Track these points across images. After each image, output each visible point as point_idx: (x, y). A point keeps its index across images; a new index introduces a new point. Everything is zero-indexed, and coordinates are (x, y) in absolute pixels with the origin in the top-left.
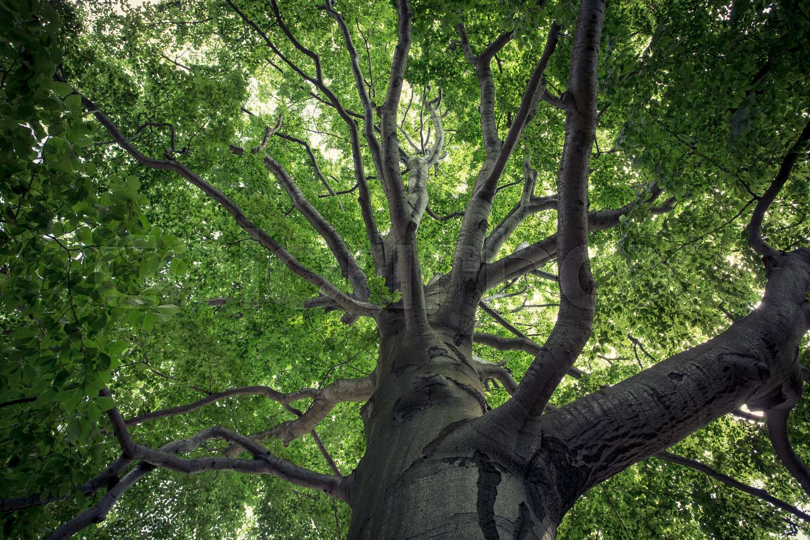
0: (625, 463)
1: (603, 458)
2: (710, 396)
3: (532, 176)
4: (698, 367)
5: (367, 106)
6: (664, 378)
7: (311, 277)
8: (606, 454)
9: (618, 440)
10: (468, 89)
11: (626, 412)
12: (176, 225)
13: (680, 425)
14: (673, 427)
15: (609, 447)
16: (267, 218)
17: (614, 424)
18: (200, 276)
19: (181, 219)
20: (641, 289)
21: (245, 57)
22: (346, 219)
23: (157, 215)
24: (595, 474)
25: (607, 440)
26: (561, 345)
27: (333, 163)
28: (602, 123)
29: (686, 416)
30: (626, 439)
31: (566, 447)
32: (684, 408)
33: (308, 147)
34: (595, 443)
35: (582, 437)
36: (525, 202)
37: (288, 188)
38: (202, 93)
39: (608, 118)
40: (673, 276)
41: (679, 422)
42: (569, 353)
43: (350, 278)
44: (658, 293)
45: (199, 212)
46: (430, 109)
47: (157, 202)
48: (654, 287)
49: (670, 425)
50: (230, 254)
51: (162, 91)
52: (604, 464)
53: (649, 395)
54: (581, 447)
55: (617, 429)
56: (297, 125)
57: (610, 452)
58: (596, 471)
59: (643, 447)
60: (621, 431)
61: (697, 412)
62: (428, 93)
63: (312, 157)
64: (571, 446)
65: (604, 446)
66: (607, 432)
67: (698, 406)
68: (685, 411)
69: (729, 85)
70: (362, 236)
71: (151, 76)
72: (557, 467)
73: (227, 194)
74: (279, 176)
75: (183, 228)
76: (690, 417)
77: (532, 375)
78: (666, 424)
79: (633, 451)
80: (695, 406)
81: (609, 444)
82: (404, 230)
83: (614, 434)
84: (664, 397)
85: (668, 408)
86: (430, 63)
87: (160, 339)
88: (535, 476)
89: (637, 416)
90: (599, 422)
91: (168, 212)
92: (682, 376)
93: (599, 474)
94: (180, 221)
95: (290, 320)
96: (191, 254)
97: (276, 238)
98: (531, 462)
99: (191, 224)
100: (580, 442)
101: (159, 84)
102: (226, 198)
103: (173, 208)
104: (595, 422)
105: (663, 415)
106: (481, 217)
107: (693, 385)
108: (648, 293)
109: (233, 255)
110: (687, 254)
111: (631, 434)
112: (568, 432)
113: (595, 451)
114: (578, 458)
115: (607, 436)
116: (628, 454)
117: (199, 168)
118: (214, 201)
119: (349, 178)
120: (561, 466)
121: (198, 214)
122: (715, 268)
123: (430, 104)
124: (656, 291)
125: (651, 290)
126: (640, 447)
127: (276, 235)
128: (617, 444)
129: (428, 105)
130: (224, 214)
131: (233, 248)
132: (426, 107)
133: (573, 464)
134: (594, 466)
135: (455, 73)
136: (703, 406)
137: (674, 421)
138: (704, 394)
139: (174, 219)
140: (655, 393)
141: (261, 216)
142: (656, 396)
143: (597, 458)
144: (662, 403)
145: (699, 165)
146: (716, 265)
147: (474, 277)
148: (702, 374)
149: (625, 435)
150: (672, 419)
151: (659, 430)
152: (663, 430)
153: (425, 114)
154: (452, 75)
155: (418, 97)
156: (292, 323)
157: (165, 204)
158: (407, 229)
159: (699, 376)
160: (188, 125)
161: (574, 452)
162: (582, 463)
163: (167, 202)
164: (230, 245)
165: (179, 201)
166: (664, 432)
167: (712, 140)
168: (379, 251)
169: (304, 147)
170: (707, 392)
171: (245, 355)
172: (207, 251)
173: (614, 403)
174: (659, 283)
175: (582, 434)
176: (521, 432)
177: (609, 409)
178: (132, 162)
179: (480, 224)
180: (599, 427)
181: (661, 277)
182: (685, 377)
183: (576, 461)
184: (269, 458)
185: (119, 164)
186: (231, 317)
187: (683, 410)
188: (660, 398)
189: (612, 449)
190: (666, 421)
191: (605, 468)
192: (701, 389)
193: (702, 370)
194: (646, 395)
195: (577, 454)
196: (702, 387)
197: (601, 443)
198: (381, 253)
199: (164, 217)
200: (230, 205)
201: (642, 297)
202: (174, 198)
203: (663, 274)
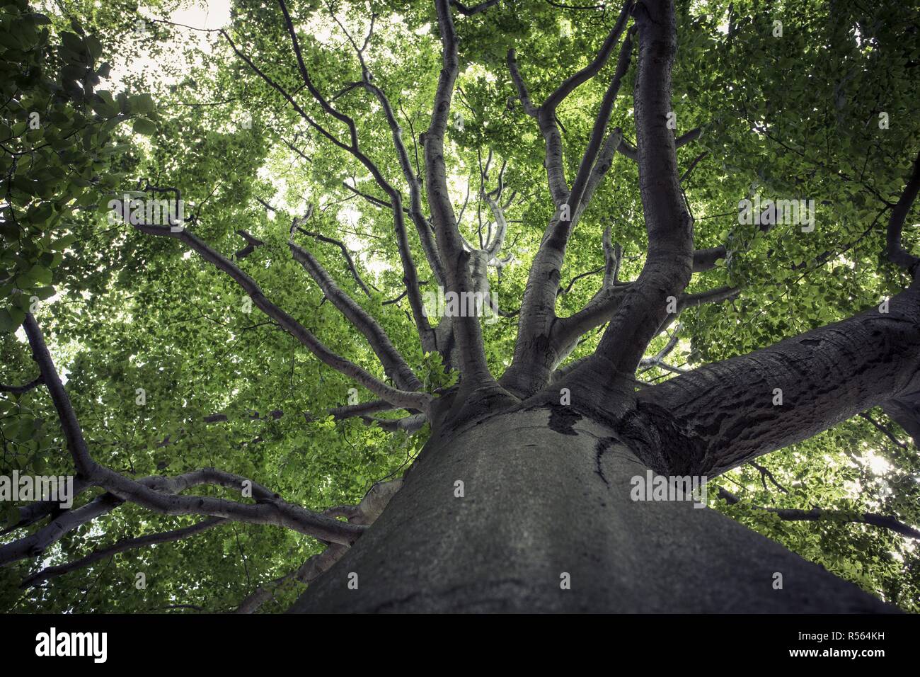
0: (754, 442)
1: (722, 431)
2: (860, 363)
3: (614, 257)
4: (838, 333)
5: (413, 182)
6: (796, 345)
7: (345, 366)
8: (726, 426)
9: (742, 408)
10: (531, 153)
11: (749, 376)
12: (178, 306)
13: (824, 397)
14: (814, 398)
15: (730, 416)
16: (289, 293)
17: (734, 389)
18: (205, 368)
19: (184, 300)
20: (760, 331)
21: (268, 126)
22: (390, 324)
23: (155, 294)
24: (713, 450)
25: (726, 407)
26: (654, 283)
27: (376, 277)
28: (693, 183)
29: (829, 385)
30: (752, 408)
31: (672, 416)
32: (826, 376)
33: (344, 248)
34: (711, 412)
35: (692, 406)
36: (608, 285)
37: (318, 277)
38: (214, 149)
39: (700, 176)
40: (797, 312)
41: (822, 392)
42: (664, 292)
43: (395, 376)
44: (781, 334)
45: (207, 289)
46: (490, 201)
47: (156, 278)
48: (775, 328)
49: (809, 395)
50: (244, 342)
51: (168, 155)
52: (725, 439)
53: (777, 359)
54: (692, 416)
55: (738, 396)
56: (331, 223)
57: (731, 424)
58: (714, 447)
59: (776, 421)
60: (744, 398)
61: (844, 382)
62: (486, 184)
63: (349, 260)
64: (678, 415)
65: (722, 416)
66: (724, 398)
67: (845, 375)
68: (828, 379)
69: (837, 76)
70: (410, 345)
71: (156, 137)
72: (660, 431)
73: (241, 267)
74: (307, 265)
75: (187, 310)
76: (835, 388)
77: (619, 320)
78: (805, 393)
79: (764, 426)
80: (841, 374)
81: (729, 413)
82: (455, 260)
83: (735, 401)
84: (797, 361)
85: (804, 373)
86: (486, 124)
87: (151, 438)
88: (630, 433)
89: (764, 381)
90: (713, 388)
91: (169, 291)
92: (819, 341)
93: (719, 453)
94: (183, 302)
95: (317, 422)
96: (195, 342)
97: (302, 322)
98: (623, 420)
99: (196, 305)
100: (689, 411)
101: (165, 147)
102: (241, 271)
103: (175, 286)
104: (707, 388)
105: (799, 381)
106: (551, 267)
107: (834, 350)
108: (769, 336)
109: (248, 342)
110: (812, 284)
111: (757, 402)
112: (672, 402)
113: (710, 421)
114: (688, 428)
115: (725, 403)
116: (757, 429)
117: (210, 239)
118: (225, 276)
119: (394, 284)
120: (666, 431)
121: (205, 292)
122: (850, 298)
123: (488, 196)
124: (779, 332)
125: (772, 332)
126: (772, 422)
127: (301, 318)
128: (740, 413)
129: (485, 198)
130: (238, 292)
131: (249, 335)
132: (484, 199)
133: (683, 432)
134: (712, 440)
135: (515, 137)
136: (852, 376)
137: (815, 391)
138: (851, 360)
139: (176, 299)
140: (784, 358)
141: (284, 293)
142: (787, 361)
143: (714, 429)
144: (795, 368)
145: (813, 173)
146: (851, 295)
147: (546, 332)
148: (844, 338)
149: (749, 403)
150: (812, 387)
151: (795, 400)
152: (800, 401)
153: (484, 208)
154: (511, 139)
155: (476, 193)
156: (321, 425)
157: (165, 281)
158: (459, 259)
159: (841, 341)
160: (197, 189)
161: (683, 421)
162: (694, 433)
163: (168, 279)
164: (244, 330)
165: (183, 277)
166: (801, 404)
167: (826, 145)
168: (429, 338)
169: (340, 249)
170: (855, 359)
171: (259, 464)
172: (216, 338)
173: (731, 368)
174: (781, 322)
175: (691, 402)
176: (608, 389)
177: (726, 374)
178: (128, 236)
179: (551, 274)
180: (714, 393)
181: (783, 315)
182: (822, 343)
183: (686, 431)
184: (277, 502)
185: (112, 238)
186: (243, 416)
187: (824, 377)
188: (792, 363)
189: (734, 420)
190: (803, 389)
191: (728, 445)
192: (845, 354)
193: (844, 335)
194: (773, 360)
195: (686, 424)
196: (846, 353)
197: (718, 412)
198: (432, 340)
199: (164, 297)
200: (245, 280)
201: (760, 340)
202: (177, 273)
203: (785, 311)
